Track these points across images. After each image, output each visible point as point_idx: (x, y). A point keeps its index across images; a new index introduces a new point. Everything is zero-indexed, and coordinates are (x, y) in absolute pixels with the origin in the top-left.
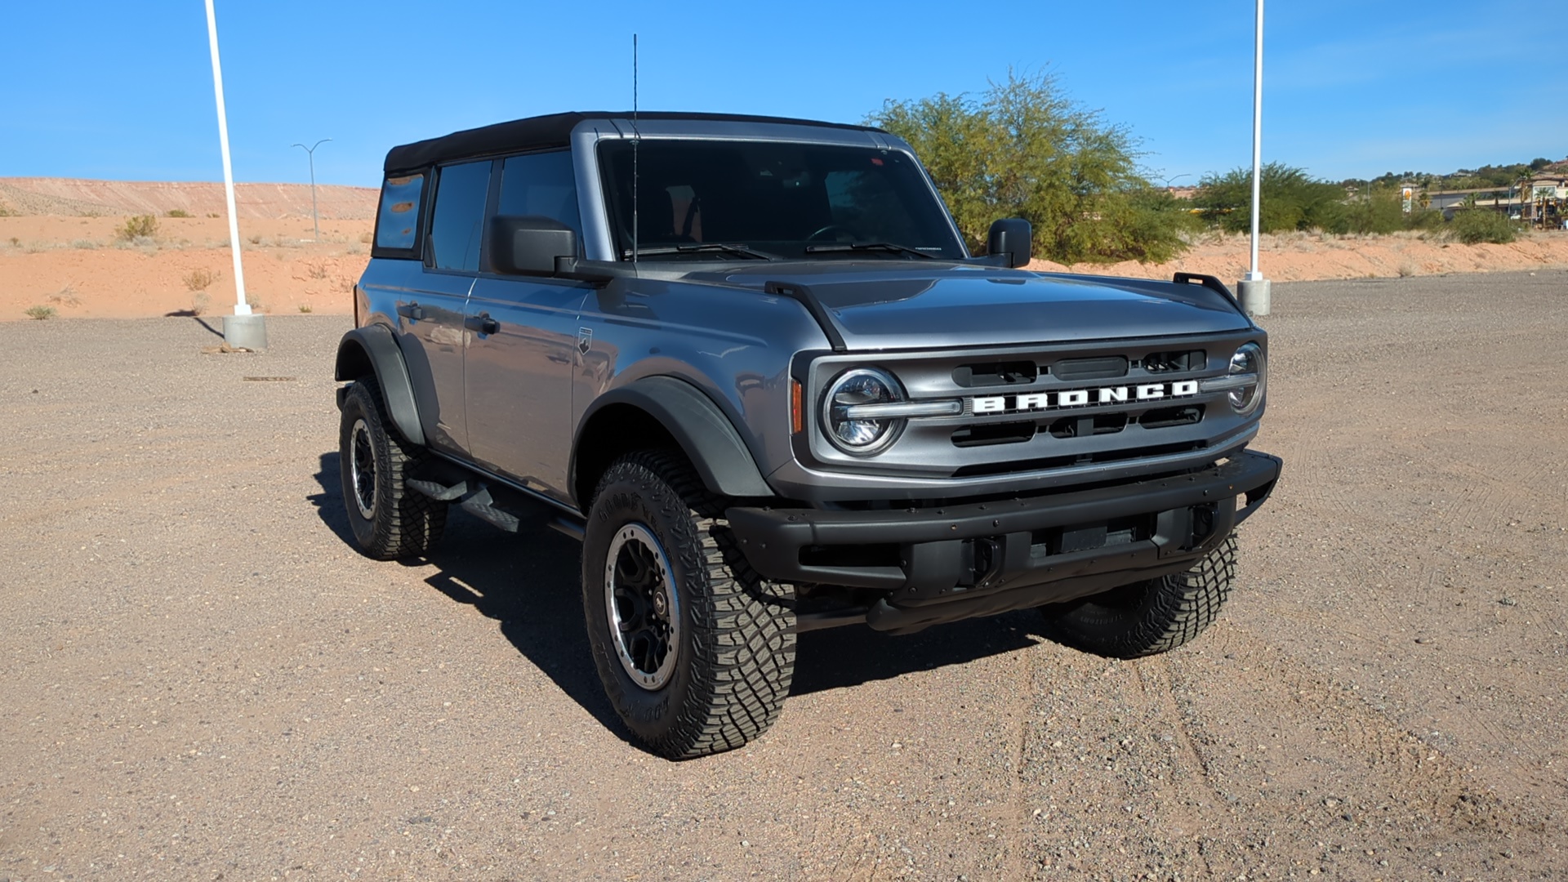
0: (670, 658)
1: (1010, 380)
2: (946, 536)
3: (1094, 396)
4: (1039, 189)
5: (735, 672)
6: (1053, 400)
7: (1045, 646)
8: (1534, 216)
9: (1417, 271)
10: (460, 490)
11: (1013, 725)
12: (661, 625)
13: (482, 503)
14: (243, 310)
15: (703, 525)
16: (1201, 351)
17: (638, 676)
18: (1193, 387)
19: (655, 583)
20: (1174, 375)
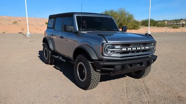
0: (85, 78)
1: (127, 46)
2: (119, 65)
3: (136, 48)
4: (123, 21)
5: (93, 80)
6: (132, 49)
7: (128, 77)
8: (181, 25)
9: (167, 32)
10: (58, 57)
11: (125, 87)
12: (84, 74)
13: (61, 58)
14: (28, 33)
15: (90, 63)
16: (149, 43)
17: (81, 80)
18: (148, 48)
19: (84, 69)
20: (146, 46)
